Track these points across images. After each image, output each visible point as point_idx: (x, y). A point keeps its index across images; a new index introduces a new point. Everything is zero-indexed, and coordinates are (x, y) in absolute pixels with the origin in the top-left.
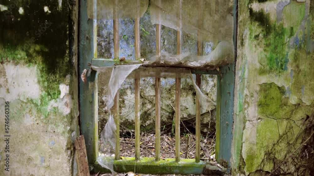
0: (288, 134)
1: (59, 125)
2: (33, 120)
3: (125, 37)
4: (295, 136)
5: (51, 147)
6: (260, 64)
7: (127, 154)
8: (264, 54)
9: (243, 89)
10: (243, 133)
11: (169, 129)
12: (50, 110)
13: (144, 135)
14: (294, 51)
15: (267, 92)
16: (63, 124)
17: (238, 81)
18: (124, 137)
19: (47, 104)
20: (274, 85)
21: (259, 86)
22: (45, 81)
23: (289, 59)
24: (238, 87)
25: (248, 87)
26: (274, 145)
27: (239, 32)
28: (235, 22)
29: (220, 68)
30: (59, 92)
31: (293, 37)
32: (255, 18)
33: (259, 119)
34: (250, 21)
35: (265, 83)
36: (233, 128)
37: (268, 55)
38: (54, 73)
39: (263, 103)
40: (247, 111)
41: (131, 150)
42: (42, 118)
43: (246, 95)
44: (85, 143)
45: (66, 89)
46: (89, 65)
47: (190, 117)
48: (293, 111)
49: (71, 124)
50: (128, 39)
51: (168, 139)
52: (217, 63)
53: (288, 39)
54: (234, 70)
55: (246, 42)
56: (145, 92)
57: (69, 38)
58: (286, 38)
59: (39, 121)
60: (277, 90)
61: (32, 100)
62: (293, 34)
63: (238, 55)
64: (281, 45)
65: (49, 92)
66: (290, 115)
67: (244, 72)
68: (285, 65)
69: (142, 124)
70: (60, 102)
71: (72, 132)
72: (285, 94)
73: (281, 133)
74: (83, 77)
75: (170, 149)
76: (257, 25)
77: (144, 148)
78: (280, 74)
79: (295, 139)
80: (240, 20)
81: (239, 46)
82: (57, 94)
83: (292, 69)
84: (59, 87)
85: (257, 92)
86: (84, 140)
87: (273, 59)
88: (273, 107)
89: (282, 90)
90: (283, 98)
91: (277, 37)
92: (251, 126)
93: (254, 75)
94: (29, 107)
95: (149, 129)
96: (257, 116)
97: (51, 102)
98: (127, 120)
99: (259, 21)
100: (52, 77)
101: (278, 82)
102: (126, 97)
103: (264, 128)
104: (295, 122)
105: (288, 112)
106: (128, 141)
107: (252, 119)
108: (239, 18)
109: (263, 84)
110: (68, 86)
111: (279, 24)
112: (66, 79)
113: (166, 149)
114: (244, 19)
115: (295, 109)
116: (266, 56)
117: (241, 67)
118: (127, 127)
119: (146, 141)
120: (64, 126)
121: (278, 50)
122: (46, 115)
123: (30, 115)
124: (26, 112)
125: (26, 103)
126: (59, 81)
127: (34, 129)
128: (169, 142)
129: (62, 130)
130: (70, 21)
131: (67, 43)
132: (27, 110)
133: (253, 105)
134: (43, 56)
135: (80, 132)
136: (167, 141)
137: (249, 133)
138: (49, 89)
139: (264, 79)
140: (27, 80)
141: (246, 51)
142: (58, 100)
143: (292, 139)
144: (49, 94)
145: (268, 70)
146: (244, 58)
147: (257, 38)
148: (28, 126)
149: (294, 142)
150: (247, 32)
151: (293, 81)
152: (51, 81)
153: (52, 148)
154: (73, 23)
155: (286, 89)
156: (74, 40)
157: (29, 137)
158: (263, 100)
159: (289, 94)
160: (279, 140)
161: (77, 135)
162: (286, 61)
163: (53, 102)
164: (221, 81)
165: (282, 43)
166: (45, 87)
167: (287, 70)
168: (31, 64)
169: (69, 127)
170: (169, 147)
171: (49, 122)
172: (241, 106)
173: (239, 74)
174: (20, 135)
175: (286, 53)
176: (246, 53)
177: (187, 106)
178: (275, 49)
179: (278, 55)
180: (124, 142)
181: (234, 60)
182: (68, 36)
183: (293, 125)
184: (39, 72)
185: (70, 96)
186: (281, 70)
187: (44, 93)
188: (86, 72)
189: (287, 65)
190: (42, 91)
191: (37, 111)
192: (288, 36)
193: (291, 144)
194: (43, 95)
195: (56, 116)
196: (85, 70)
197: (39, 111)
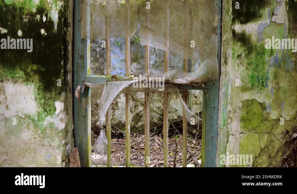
0: (270, 147)
1: (54, 139)
2: (30, 134)
3: (118, 43)
4: (276, 149)
5: (47, 159)
6: (243, 81)
7: (120, 155)
8: (246, 72)
9: (226, 105)
10: (226, 146)
11: (160, 130)
12: (46, 125)
13: (136, 136)
14: (274, 69)
15: (249, 108)
16: (58, 138)
17: (222, 96)
18: (117, 138)
19: (43, 120)
20: (255, 102)
21: (242, 102)
22: (41, 98)
23: (270, 77)
24: (222, 102)
25: (231, 104)
26: (256, 157)
27: (223, 50)
28: (219, 41)
29: (205, 84)
30: (55, 109)
31: (273, 56)
32: (237, 39)
33: (242, 133)
34: (233, 41)
35: (247, 100)
36: (217, 140)
37: (250, 73)
38: (50, 91)
39: (245, 118)
40: (231, 126)
41: (124, 151)
42: (39, 132)
43: (230, 111)
44: (78, 155)
45: (61, 106)
46: (82, 82)
47: (179, 118)
48: (274, 125)
49: (66, 138)
50: (121, 45)
51: (159, 140)
52: (202, 80)
53: (269, 58)
54: (218, 86)
55: (229, 60)
56: (137, 95)
57: (64, 59)
58: (267, 57)
59: (36, 136)
60: (258, 106)
61: (29, 116)
62: (273, 53)
63: (221, 72)
64: (262, 64)
65: (46, 108)
66: (271, 130)
67: (227, 89)
68: (266, 82)
69: (134, 125)
70: (55, 118)
71: (67, 145)
72: (266, 110)
73: (263, 147)
74: (77, 93)
75: (161, 150)
76: (240, 45)
77: (136, 149)
78: (262, 91)
79: (275, 152)
80: (223, 39)
81: (223, 63)
82: (52, 111)
83: (272, 86)
84: (54, 104)
85: (240, 108)
86: (78, 152)
87: (254, 77)
88: (255, 122)
89: (263, 106)
90: (264, 113)
91: (258, 57)
92: (234, 140)
93: (237, 92)
94: (27, 122)
95: (141, 130)
96: (239, 130)
97: (47, 118)
98: (121, 121)
99: (241, 42)
100: (48, 95)
101: (259, 98)
102: (120, 99)
103: (246, 141)
104: (275, 136)
105: (269, 127)
106: (121, 142)
107: (235, 133)
108: (223, 37)
109: (245, 101)
110: (63, 103)
111: (260, 44)
112: (61, 96)
113: (156, 150)
114: (227, 39)
115: (276, 123)
116: (248, 74)
117: (224, 83)
118: (120, 129)
119: (138, 142)
120: (60, 140)
121: (260, 68)
122: (42, 130)
123: (28, 130)
124: (23, 127)
125: (24, 119)
126: (54, 98)
127: (31, 143)
128: (160, 143)
129: (57, 143)
130: (65, 42)
131: (62, 63)
132: (25, 126)
133: (236, 120)
134: (39, 75)
135: (74, 144)
136: (158, 142)
137: (232, 146)
138: (45, 106)
139: (246, 96)
140: (25, 97)
141: (229, 70)
142: (54, 116)
143: (273, 152)
144: (45, 111)
145: (250, 87)
146: (227, 76)
147: (239, 58)
148: (26, 140)
149: (275, 154)
150: (230, 52)
151: (274, 98)
152: (47, 98)
153: (48, 161)
154: (67, 43)
155: (267, 105)
156: (68, 59)
157: (26, 150)
158: (245, 115)
159: (270, 110)
160: (261, 153)
161: (72, 148)
162: (267, 79)
163: (49, 117)
164: (207, 95)
165: (263, 62)
166: (42, 104)
167: (268, 87)
168: (28, 82)
169: (64, 141)
170: (160, 148)
171: (46, 136)
172: (224, 121)
173: (223, 90)
174: (18, 148)
175: (266, 71)
176: (229, 72)
177: (177, 108)
178: (256, 68)
179: (259, 73)
180: (117, 142)
181: (218, 77)
182: (63, 56)
183: (274, 139)
184: (36, 90)
185: (65, 112)
186: (262, 87)
187: (41, 110)
188: (79, 89)
189: (268, 82)
190: (39, 108)
191: (34, 126)
192: (268, 56)
193: (272, 157)
194: (40, 111)
195: (51, 130)
196: (79, 87)
197: (36, 126)
